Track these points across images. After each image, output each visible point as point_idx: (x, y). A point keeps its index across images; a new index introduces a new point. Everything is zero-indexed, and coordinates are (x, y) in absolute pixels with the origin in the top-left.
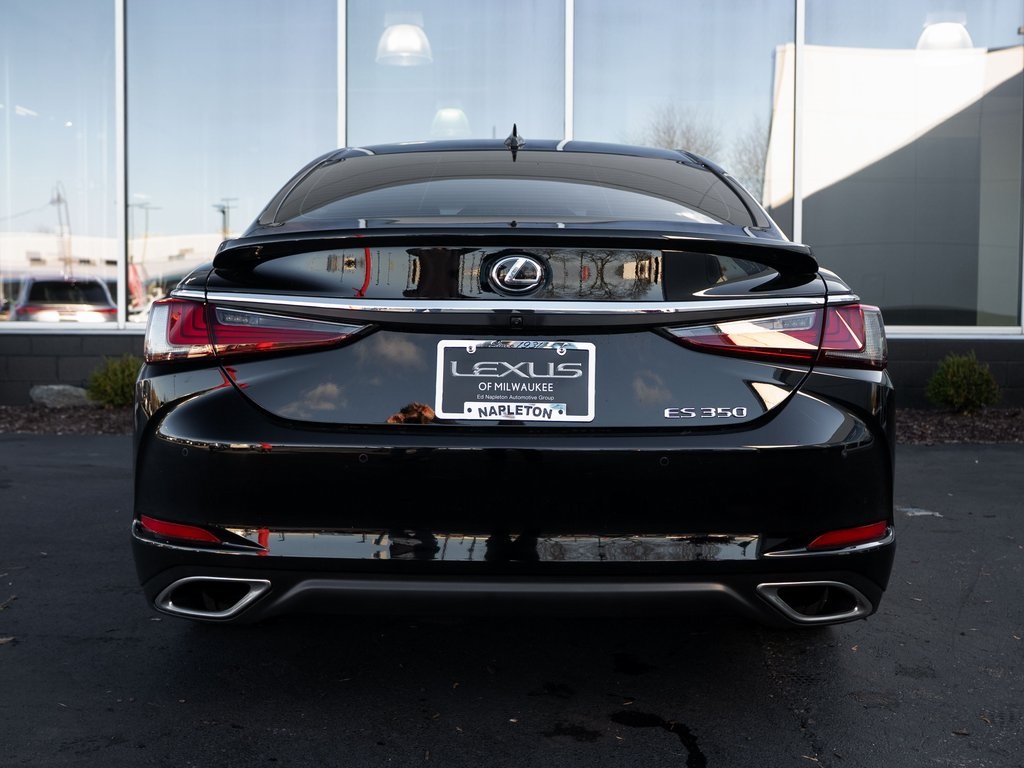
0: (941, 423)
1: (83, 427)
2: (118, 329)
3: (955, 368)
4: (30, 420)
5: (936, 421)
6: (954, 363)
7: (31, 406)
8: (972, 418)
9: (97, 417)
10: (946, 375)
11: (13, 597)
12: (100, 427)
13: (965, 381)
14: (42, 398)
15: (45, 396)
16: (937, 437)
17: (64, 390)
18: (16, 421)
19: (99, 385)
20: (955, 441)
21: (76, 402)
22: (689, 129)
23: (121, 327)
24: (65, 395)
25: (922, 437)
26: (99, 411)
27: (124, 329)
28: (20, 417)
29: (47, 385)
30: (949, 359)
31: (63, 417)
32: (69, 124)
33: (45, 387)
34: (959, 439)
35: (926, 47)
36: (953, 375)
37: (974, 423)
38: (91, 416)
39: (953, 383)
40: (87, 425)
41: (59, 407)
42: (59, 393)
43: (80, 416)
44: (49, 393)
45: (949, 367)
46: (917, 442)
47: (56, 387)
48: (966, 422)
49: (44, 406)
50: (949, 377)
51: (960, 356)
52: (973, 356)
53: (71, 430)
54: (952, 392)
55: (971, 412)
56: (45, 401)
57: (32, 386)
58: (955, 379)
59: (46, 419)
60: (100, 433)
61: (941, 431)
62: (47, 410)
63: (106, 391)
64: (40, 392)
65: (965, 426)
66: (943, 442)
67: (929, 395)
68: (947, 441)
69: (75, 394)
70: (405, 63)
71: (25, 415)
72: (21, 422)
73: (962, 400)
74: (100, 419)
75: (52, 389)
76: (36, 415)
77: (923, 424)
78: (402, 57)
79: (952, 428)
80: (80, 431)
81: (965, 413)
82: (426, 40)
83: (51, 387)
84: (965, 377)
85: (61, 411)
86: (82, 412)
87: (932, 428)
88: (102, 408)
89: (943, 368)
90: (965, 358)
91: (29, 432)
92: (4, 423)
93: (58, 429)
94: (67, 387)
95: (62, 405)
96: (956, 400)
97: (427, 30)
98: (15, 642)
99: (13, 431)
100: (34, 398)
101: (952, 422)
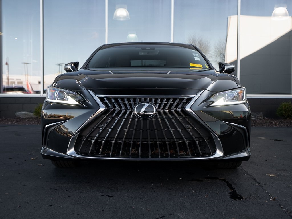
0: (281, 121)
1: (33, 123)
2: (41, 96)
3: (285, 106)
4: (17, 121)
5: (279, 121)
6: (284, 104)
7: (16, 118)
8: (290, 120)
9: (37, 120)
10: (282, 108)
11: (37, 157)
12: (38, 123)
13: (288, 109)
14: (19, 115)
15: (20, 115)
16: (280, 125)
17: (25, 113)
18: (13, 121)
19: (37, 111)
20: (285, 126)
21: (29, 117)
22: (201, 41)
23: (42, 95)
24: (26, 115)
25: (276, 125)
26: (37, 119)
27: (43, 96)
28: (14, 121)
29: (20, 111)
30: (283, 103)
31: (27, 120)
32: (16, 38)
33: (20, 112)
34: (286, 125)
35: (275, 15)
36: (284, 108)
37: (290, 121)
38: (35, 120)
39: (284, 110)
40: (34, 122)
41: (24, 118)
42: (24, 114)
43: (31, 120)
44: (21, 114)
45: (283, 106)
46: (274, 126)
47: (23, 112)
48: (288, 121)
49: (19, 118)
50: (283, 108)
51: (286, 103)
52: (290, 103)
53: (30, 124)
54: (284, 112)
55: (289, 119)
56: (21, 116)
57: (15, 112)
58: (285, 109)
59: (22, 121)
60: (39, 124)
61: (281, 124)
62: (21, 119)
63: (39, 113)
64: (18, 114)
65: (288, 122)
66: (282, 126)
67: (277, 114)
68: (283, 126)
69: (29, 114)
70: (122, 20)
71: (15, 120)
72: (15, 122)
73: (287, 115)
74: (38, 121)
75: (22, 113)
76: (18, 120)
77: (276, 122)
78: (121, 18)
79: (284, 123)
80: (33, 124)
81: (288, 119)
82: (128, 13)
83: (22, 112)
84: (288, 108)
85: (25, 119)
86: (31, 119)
87: (279, 123)
88: (38, 118)
89: (281, 106)
90: (287, 103)
91: (18, 124)
92: (10, 122)
93: (26, 123)
94: (27, 112)
95: (25, 117)
96: (285, 115)
97: (128, 10)
98: (43, 165)
99: (13, 124)
100: (17, 116)
101: (284, 121)
